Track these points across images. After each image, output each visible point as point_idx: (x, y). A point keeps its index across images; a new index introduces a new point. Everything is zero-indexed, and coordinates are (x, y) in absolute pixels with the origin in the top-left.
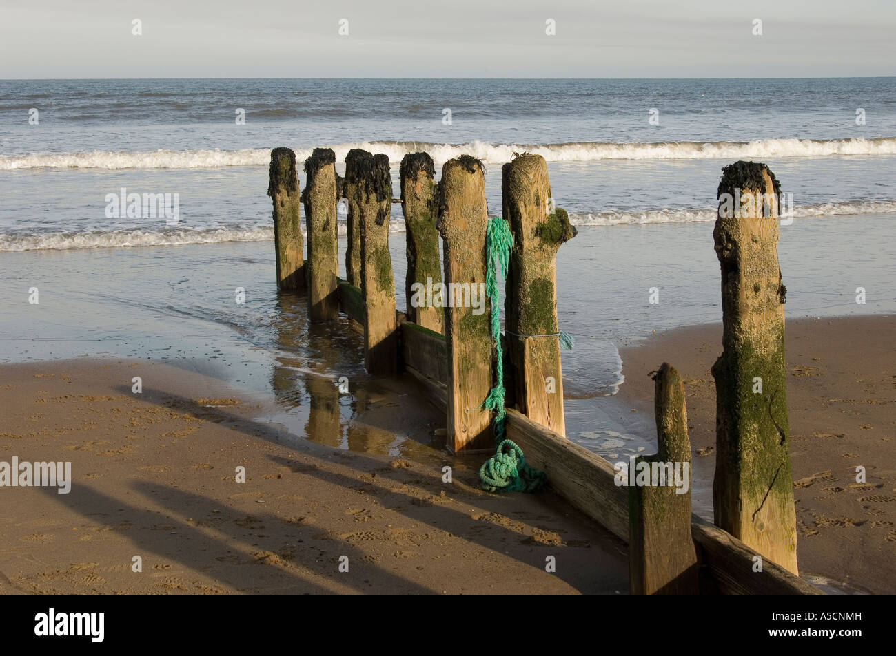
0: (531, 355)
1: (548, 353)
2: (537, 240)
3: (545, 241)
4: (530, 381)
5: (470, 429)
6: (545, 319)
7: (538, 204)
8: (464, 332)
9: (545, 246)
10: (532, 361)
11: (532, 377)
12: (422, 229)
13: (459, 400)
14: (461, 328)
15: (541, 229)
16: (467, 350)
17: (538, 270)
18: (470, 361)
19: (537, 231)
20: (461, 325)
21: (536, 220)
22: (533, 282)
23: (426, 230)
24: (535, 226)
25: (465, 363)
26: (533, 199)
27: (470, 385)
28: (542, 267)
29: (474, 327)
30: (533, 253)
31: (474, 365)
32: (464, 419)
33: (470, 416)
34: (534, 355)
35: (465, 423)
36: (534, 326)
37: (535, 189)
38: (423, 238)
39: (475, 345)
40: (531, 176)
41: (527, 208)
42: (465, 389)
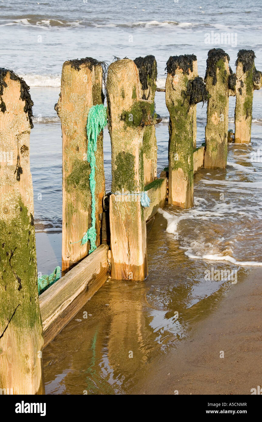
0: (114, 208)
1: (130, 207)
2: (123, 123)
3: (128, 124)
4: (113, 227)
5: (72, 256)
6: (128, 182)
7: (123, 97)
8: (70, 186)
9: (128, 128)
10: (114, 212)
11: (115, 224)
12: (177, 112)
13: (65, 234)
14: (68, 183)
15: (125, 115)
16: (72, 199)
17: (123, 145)
18: (74, 207)
19: (122, 117)
20: (68, 181)
21: (121, 108)
22: (119, 154)
23: (179, 112)
24: (120, 113)
25: (70, 208)
26: (120, 93)
27: (74, 224)
28: (126, 144)
29: (77, 183)
30: (119, 133)
31: (76, 211)
32: (68, 249)
33: (73, 247)
34: (116, 208)
35: (69, 251)
36: (120, 186)
37: (121, 85)
38: (177, 118)
39: (78, 196)
40: (119, 75)
41: (115, 99)
42: (69, 227)
